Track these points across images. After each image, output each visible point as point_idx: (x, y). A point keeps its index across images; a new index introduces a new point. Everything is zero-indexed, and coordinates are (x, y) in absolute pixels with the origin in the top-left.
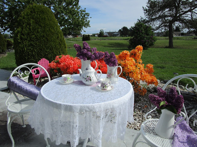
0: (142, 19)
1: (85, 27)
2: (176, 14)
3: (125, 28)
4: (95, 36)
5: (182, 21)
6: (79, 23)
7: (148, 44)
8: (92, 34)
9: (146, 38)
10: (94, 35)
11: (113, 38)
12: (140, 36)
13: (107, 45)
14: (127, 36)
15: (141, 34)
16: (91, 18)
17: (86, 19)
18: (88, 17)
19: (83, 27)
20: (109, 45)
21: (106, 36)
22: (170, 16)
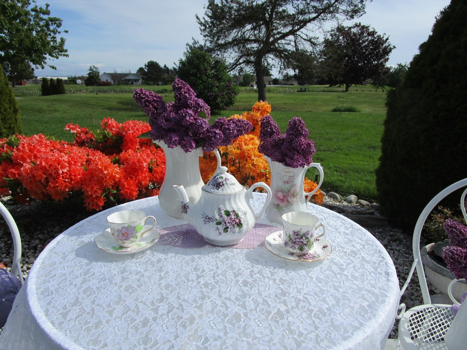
0: (195, 43)
1: (52, 56)
2: (268, 37)
3: (153, 66)
4: (75, 83)
5: (280, 53)
6: (33, 43)
7: (222, 102)
8: (66, 78)
9: (217, 87)
10: (73, 81)
11: (126, 87)
12: (203, 81)
13: (114, 104)
14: (160, 83)
15: (205, 78)
16: (66, 32)
17: (52, 35)
18: (59, 29)
19: (47, 56)
20: (120, 106)
21: (107, 84)
22: (255, 41)
